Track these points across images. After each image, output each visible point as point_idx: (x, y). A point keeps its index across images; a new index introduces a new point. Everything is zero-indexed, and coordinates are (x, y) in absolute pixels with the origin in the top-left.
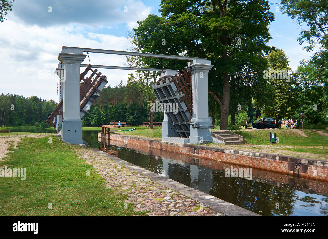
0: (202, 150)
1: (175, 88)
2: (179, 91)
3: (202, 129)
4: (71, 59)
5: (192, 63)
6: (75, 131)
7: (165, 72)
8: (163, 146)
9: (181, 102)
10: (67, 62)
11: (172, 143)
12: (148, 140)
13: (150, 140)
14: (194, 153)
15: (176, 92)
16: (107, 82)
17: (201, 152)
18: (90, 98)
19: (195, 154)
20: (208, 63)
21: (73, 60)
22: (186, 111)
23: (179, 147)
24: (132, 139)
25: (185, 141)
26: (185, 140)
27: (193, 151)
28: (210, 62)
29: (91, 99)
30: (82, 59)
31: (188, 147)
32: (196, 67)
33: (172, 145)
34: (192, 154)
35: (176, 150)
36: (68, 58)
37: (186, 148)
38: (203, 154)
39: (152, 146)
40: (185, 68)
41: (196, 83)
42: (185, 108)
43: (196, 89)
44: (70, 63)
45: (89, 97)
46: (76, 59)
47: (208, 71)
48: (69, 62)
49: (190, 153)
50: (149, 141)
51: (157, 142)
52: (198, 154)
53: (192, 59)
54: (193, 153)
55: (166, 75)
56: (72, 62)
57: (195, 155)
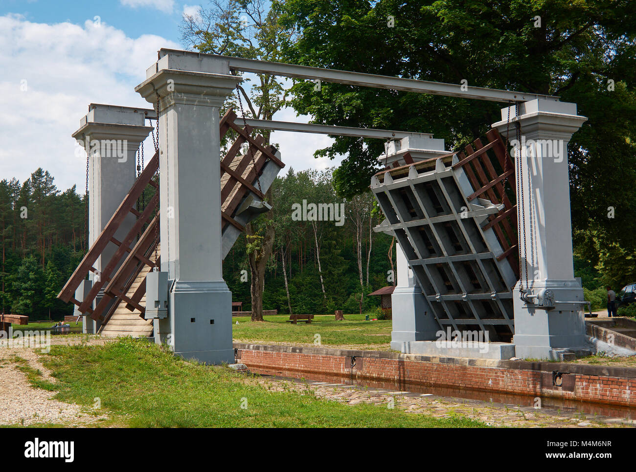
0: (588, 377)
1: (466, 188)
2: (478, 197)
3: (560, 312)
4: (194, 89)
5: (520, 111)
6: (212, 322)
7: (402, 141)
8: (408, 369)
9: (484, 229)
10: (183, 100)
11: (449, 359)
12: (339, 353)
13: (349, 352)
14: (554, 386)
15: (469, 200)
16: (281, 165)
17: (584, 384)
18: (233, 216)
19: (557, 389)
20: (569, 111)
21: (199, 94)
22: (500, 259)
23: (484, 369)
24: (262, 350)
25: (502, 352)
26: (502, 347)
27: (548, 380)
28: (574, 106)
29: (235, 219)
30: (227, 92)
31: (522, 368)
32: (539, 121)
33: (452, 365)
34: (545, 390)
35: (470, 381)
36: (187, 88)
37: (516, 371)
38: (596, 389)
39: (361, 369)
40: (493, 125)
41: (535, 173)
42: (495, 248)
43: (538, 191)
44: (190, 103)
45: (230, 213)
46: (209, 90)
47: (570, 136)
48: (187, 100)
49: (535, 387)
50: (342, 355)
51: (380, 357)
52: (572, 389)
53: (519, 98)
54: (549, 387)
55: (405, 147)
56: (195, 101)
57: (560, 392)
